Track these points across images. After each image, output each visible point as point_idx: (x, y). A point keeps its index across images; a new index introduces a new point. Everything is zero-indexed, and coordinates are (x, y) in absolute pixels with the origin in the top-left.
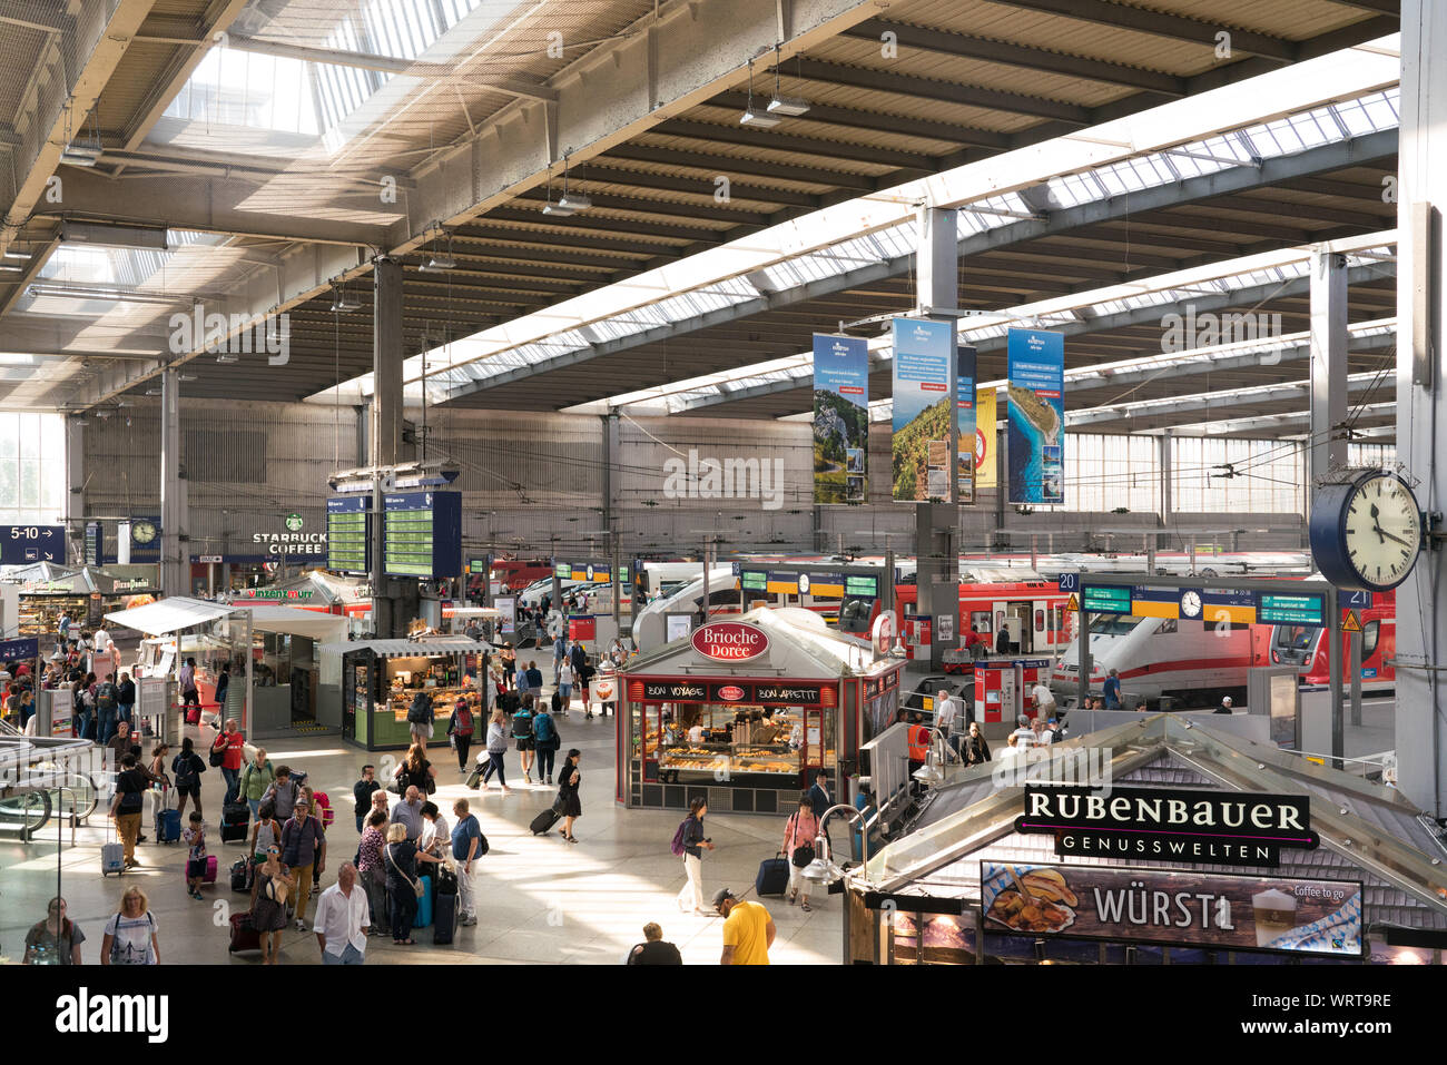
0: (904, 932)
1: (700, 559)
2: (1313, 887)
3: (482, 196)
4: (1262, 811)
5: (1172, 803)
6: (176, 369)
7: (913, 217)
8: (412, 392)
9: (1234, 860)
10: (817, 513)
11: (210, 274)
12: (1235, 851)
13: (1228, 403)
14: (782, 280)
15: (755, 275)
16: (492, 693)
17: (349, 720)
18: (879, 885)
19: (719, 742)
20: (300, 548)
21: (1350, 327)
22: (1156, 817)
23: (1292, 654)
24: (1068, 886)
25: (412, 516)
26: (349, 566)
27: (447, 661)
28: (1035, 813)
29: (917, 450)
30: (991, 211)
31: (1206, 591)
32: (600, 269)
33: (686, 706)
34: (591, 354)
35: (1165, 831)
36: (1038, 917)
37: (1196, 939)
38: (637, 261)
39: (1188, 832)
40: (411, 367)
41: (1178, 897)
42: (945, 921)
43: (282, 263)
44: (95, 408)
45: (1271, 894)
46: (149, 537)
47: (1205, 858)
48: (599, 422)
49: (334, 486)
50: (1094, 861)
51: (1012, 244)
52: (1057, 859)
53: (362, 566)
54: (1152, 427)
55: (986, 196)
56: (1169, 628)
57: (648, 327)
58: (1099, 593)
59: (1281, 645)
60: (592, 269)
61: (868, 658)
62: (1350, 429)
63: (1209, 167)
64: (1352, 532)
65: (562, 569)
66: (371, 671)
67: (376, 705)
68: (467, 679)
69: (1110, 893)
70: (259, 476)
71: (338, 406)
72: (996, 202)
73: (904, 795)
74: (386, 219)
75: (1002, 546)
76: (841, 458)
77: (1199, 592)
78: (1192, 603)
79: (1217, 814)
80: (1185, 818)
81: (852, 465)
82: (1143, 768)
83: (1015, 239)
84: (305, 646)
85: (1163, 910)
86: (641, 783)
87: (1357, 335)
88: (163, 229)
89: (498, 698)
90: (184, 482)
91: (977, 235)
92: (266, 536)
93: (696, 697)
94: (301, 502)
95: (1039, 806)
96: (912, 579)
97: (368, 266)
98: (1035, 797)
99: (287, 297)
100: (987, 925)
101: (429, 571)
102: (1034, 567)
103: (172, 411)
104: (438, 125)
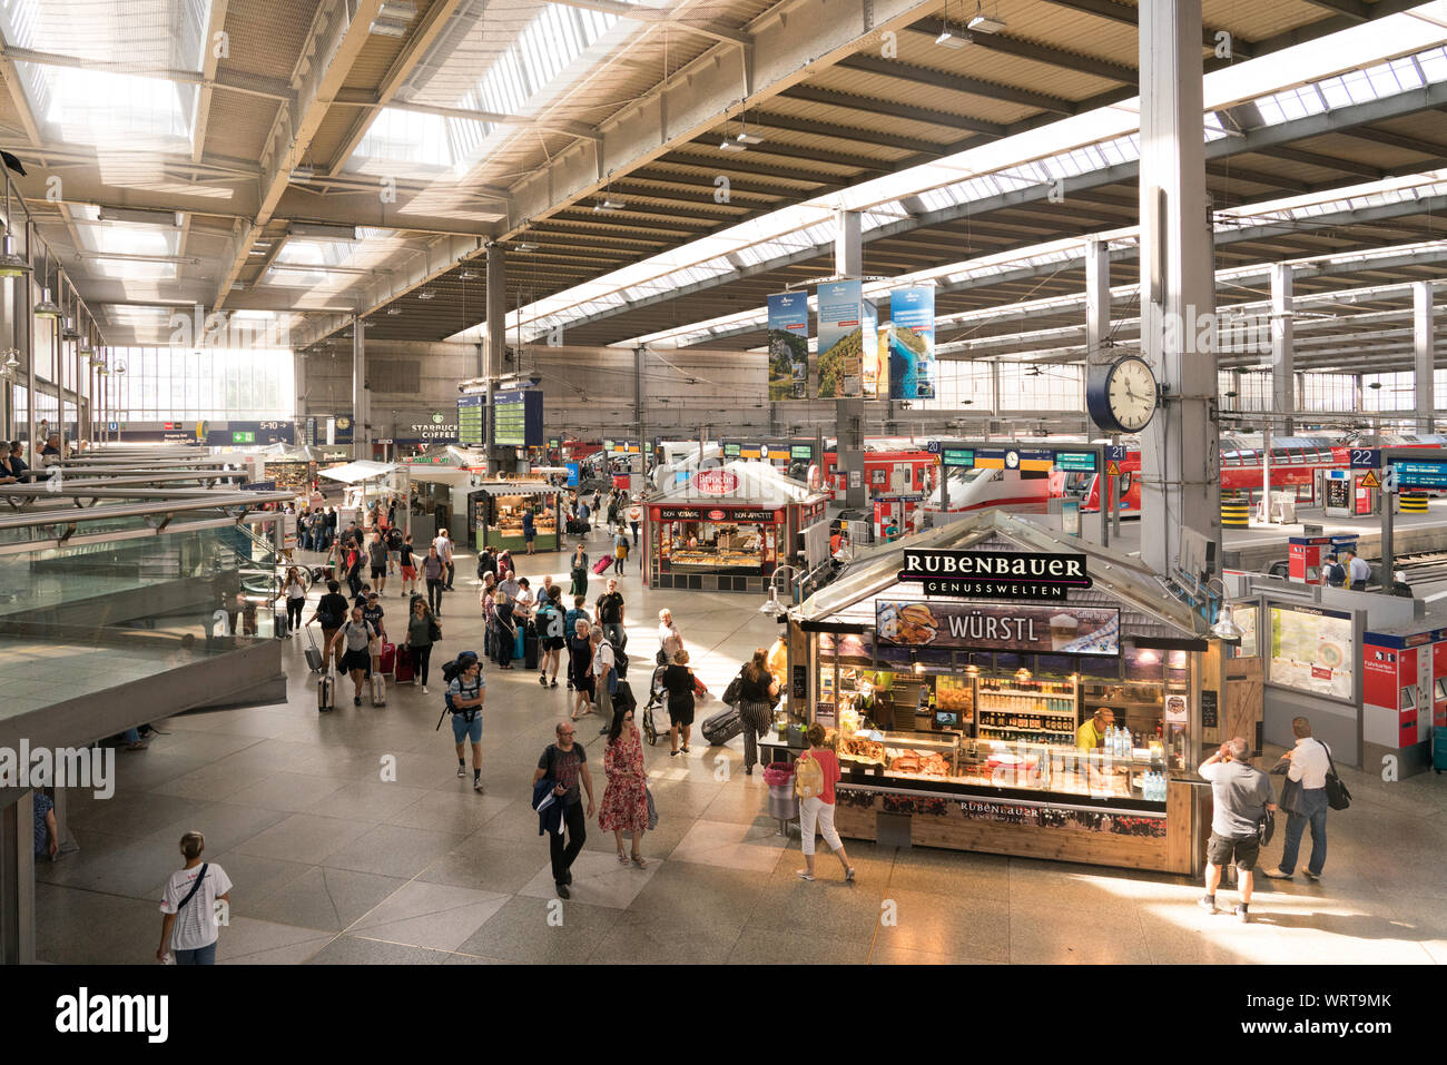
0: (827, 646)
1: (697, 439)
2: (1087, 612)
3: (554, 201)
4: (1056, 564)
5: (999, 561)
6: (363, 320)
7: (833, 217)
8: (511, 335)
9: (1039, 596)
10: (773, 411)
11: (383, 256)
12: (1039, 590)
13: (1036, 340)
14: (749, 259)
15: (731, 256)
16: (564, 521)
17: (472, 536)
18: (810, 617)
19: (710, 547)
20: (442, 434)
21: (1112, 290)
22: (989, 569)
23: (1076, 494)
24: (932, 614)
25: (511, 407)
26: (472, 441)
27: (535, 498)
28: (911, 568)
29: (835, 365)
30: (882, 213)
31: (1021, 451)
32: (632, 253)
33: (688, 523)
34: (627, 309)
35: (995, 578)
36: (913, 634)
37: (1014, 647)
38: (656, 247)
39: (1008, 579)
40: (511, 318)
41: (1003, 620)
42: (852, 639)
43: (429, 249)
44: (312, 346)
45: (1061, 617)
46: (346, 426)
47: (1019, 596)
48: (633, 353)
49: (461, 390)
50: (949, 599)
51: (896, 235)
52: (925, 598)
53: (480, 440)
54: (987, 355)
55: (879, 203)
56: (999, 477)
57: (663, 291)
58: (954, 454)
59: (1069, 488)
60: (627, 252)
61: (805, 493)
62: (1112, 341)
63: (1021, 185)
64: (1113, 395)
65: (608, 445)
66: (485, 504)
67: (489, 527)
68: (547, 510)
69: (959, 619)
70: (416, 389)
71: (464, 344)
72: (886, 208)
73: (827, 566)
74: (494, 218)
75: (893, 429)
76: (788, 371)
77: (1017, 452)
78: (1012, 459)
79: (1028, 567)
80: (1007, 569)
81: (796, 374)
82: (980, 544)
83: (898, 231)
84: (443, 490)
85: (993, 629)
86: (659, 573)
87: (1116, 295)
88: (353, 226)
89: (567, 524)
90: (368, 391)
91: (874, 229)
92: (420, 427)
93: (694, 517)
94: (441, 405)
95: (914, 563)
96: (834, 449)
97: (483, 249)
98: (911, 558)
99: (431, 271)
100: (880, 641)
101: (522, 442)
102: (912, 442)
103: (360, 346)
104: (526, 154)
